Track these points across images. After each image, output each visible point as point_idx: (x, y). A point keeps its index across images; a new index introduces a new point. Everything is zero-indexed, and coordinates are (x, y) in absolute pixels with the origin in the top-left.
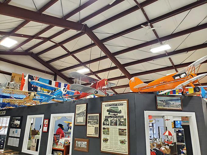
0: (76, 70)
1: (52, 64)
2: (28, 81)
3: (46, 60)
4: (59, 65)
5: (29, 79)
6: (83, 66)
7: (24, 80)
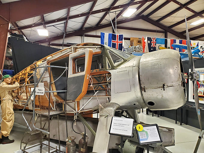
0: (191, 23)
1: (162, 22)
2: (148, 43)
3: (156, 19)
4: (169, 21)
5: (148, 41)
6: (198, 17)
7: (145, 42)
